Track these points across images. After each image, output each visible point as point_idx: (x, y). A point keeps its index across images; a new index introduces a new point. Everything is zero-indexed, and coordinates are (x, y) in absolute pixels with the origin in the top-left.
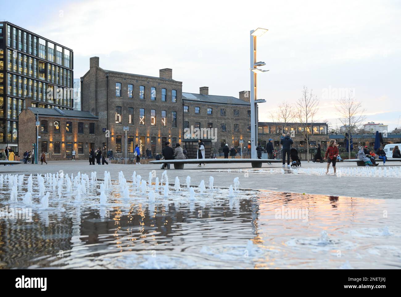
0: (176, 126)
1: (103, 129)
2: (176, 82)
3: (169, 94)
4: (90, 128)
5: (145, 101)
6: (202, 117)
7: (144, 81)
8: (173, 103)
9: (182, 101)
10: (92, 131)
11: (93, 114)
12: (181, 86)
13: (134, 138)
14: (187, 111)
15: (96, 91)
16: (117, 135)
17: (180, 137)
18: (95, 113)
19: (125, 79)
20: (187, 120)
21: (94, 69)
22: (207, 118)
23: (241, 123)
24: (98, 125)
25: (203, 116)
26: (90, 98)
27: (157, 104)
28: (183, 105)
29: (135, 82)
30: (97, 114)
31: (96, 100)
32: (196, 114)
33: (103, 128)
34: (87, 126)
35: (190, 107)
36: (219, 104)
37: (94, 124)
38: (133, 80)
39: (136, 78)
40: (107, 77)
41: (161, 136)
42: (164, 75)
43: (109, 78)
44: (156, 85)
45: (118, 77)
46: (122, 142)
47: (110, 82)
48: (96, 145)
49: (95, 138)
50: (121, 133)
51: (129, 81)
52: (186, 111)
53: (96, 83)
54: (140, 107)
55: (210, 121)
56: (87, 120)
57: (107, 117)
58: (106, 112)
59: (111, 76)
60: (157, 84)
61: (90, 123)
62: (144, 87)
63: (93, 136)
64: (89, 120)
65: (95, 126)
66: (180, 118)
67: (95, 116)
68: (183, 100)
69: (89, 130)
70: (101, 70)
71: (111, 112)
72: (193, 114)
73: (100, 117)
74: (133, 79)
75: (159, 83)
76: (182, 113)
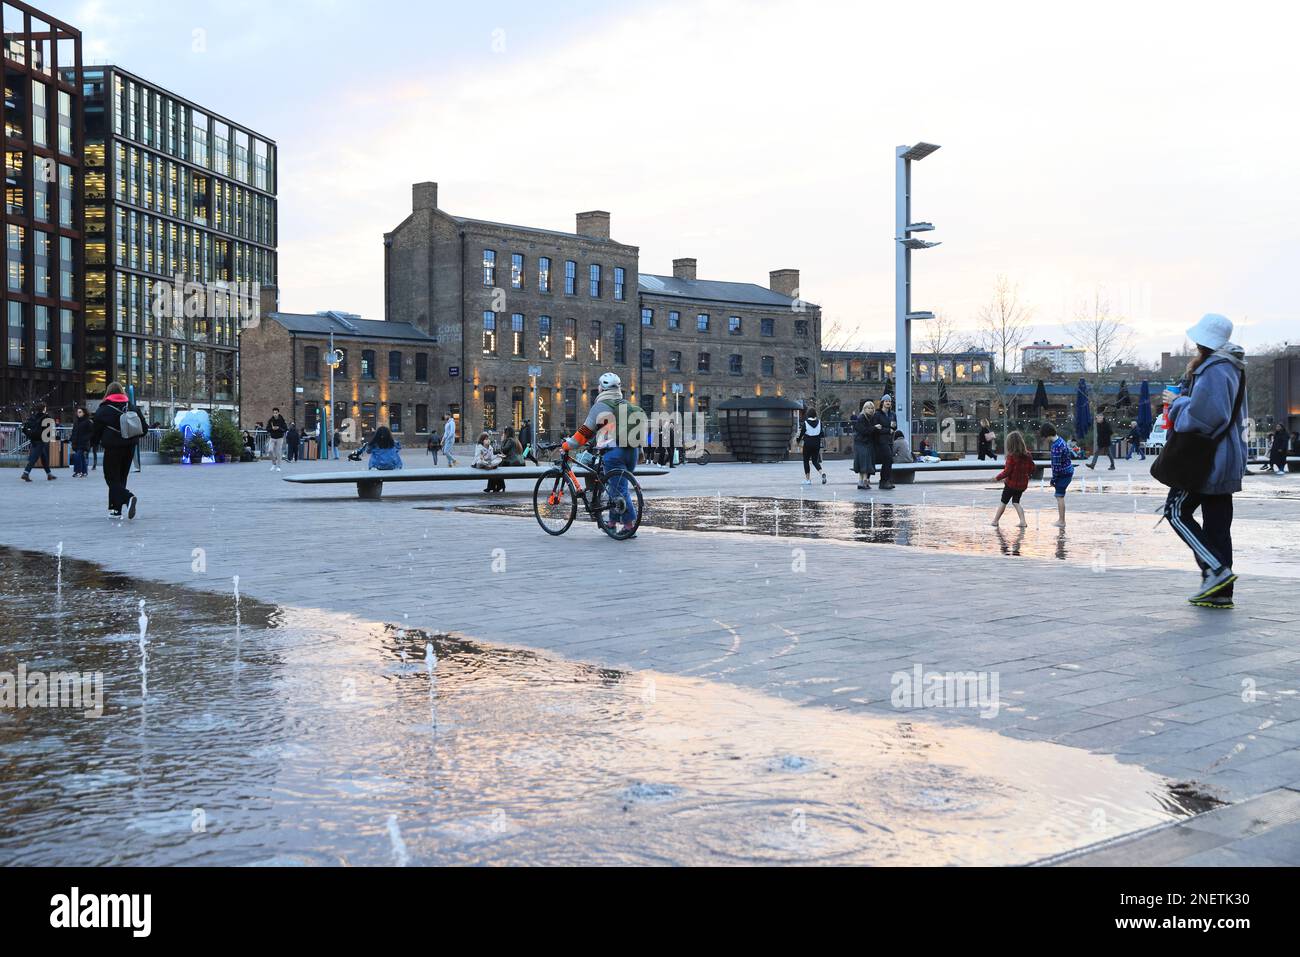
0: (623, 361)
1: (450, 368)
2: (618, 246)
3: (608, 278)
4: (417, 363)
5: (552, 296)
6: (687, 339)
7: (550, 245)
8: (615, 301)
9: (637, 297)
10: (421, 375)
11: (422, 331)
12: (637, 257)
13: (526, 391)
14: (649, 322)
15: (431, 272)
16: (487, 383)
17: (633, 389)
18: (427, 328)
19: (505, 241)
20: (648, 345)
21: (426, 213)
22: (696, 340)
23: (779, 353)
24: (436, 360)
25: (688, 334)
26: (414, 287)
27: (580, 304)
28: (641, 306)
29: (528, 248)
30: (433, 330)
31: (431, 293)
32: (671, 329)
33: (452, 365)
34: (409, 362)
35: (657, 312)
36: (726, 305)
37: (426, 355)
38: (523, 244)
39: (531, 238)
40: (463, 236)
41: (588, 386)
42: (588, 227)
43: (468, 239)
44: (577, 254)
45: (489, 236)
46: (498, 404)
47: (471, 247)
48: (431, 410)
49: (428, 393)
50: (495, 380)
51: (513, 245)
52: (646, 321)
53: (432, 250)
54: (541, 313)
55: (705, 349)
56: (409, 346)
57: (460, 339)
58: (459, 325)
59: (472, 234)
60: (580, 252)
61: (417, 354)
62: (550, 260)
63: (422, 387)
64: (414, 346)
65: (429, 360)
66: (632, 341)
67: (428, 336)
68: (640, 293)
69: (414, 371)
70: (443, 216)
71: (471, 325)
72: (664, 331)
73: (441, 339)
74: (523, 241)
75: (585, 251)
76: (638, 328)
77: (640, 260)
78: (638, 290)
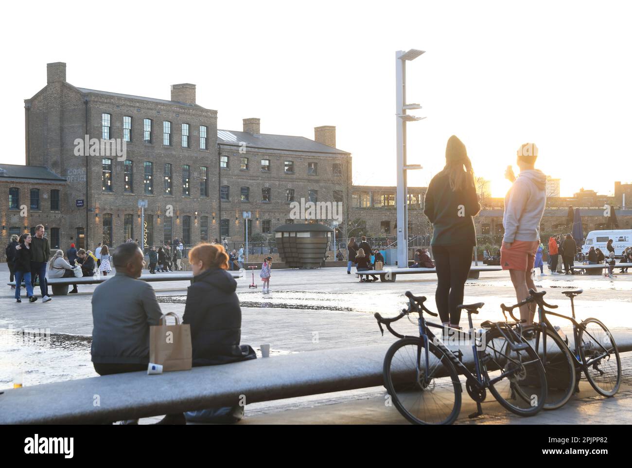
0: (206, 194)
1: (77, 201)
2: (202, 110)
3: (195, 133)
4: (51, 198)
5: (154, 147)
6: (253, 178)
7: (151, 109)
8: (201, 150)
9: (217, 147)
10: (55, 206)
11: (55, 172)
12: (216, 118)
13: (135, 217)
14: (225, 166)
15: (62, 129)
16: (105, 212)
17: (214, 214)
18: (59, 171)
19: (118, 106)
20: (225, 182)
21: (58, 85)
22: (260, 178)
23: (321, 188)
24: (66, 194)
25: (254, 174)
26: (49, 141)
27: (174, 153)
28: (220, 154)
29: (135, 112)
30: (64, 172)
31: (62, 145)
32: (242, 170)
33: (78, 199)
34: (46, 196)
35: (231, 158)
36: (283, 152)
37: (58, 191)
38: (132, 109)
39: (138, 104)
40: (86, 103)
41: (180, 214)
42: (180, 95)
43: (91, 105)
44: (171, 116)
45: (106, 103)
46: (113, 227)
47: (93, 112)
48: (62, 232)
49: (60, 219)
50: (112, 209)
51: (124, 110)
52: (223, 165)
53: (62, 113)
54: (146, 160)
55: (267, 185)
56: (46, 184)
57: (85, 180)
58: (84, 169)
59: (94, 101)
60: (174, 115)
61: (52, 190)
62: (152, 120)
63: (56, 215)
64: (50, 184)
65: (61, 195)
66: (214, 179)
67: (59, 176)
68: (219, 144)
69: (50, 203)
70: (70, 88)
71: (93, 169)
72: (236, 172)
73: (70, 178)
74: (132, 106)
75: (178, 114)
76: (218, 169)
77: (218, 120)
78: (218, 142)
